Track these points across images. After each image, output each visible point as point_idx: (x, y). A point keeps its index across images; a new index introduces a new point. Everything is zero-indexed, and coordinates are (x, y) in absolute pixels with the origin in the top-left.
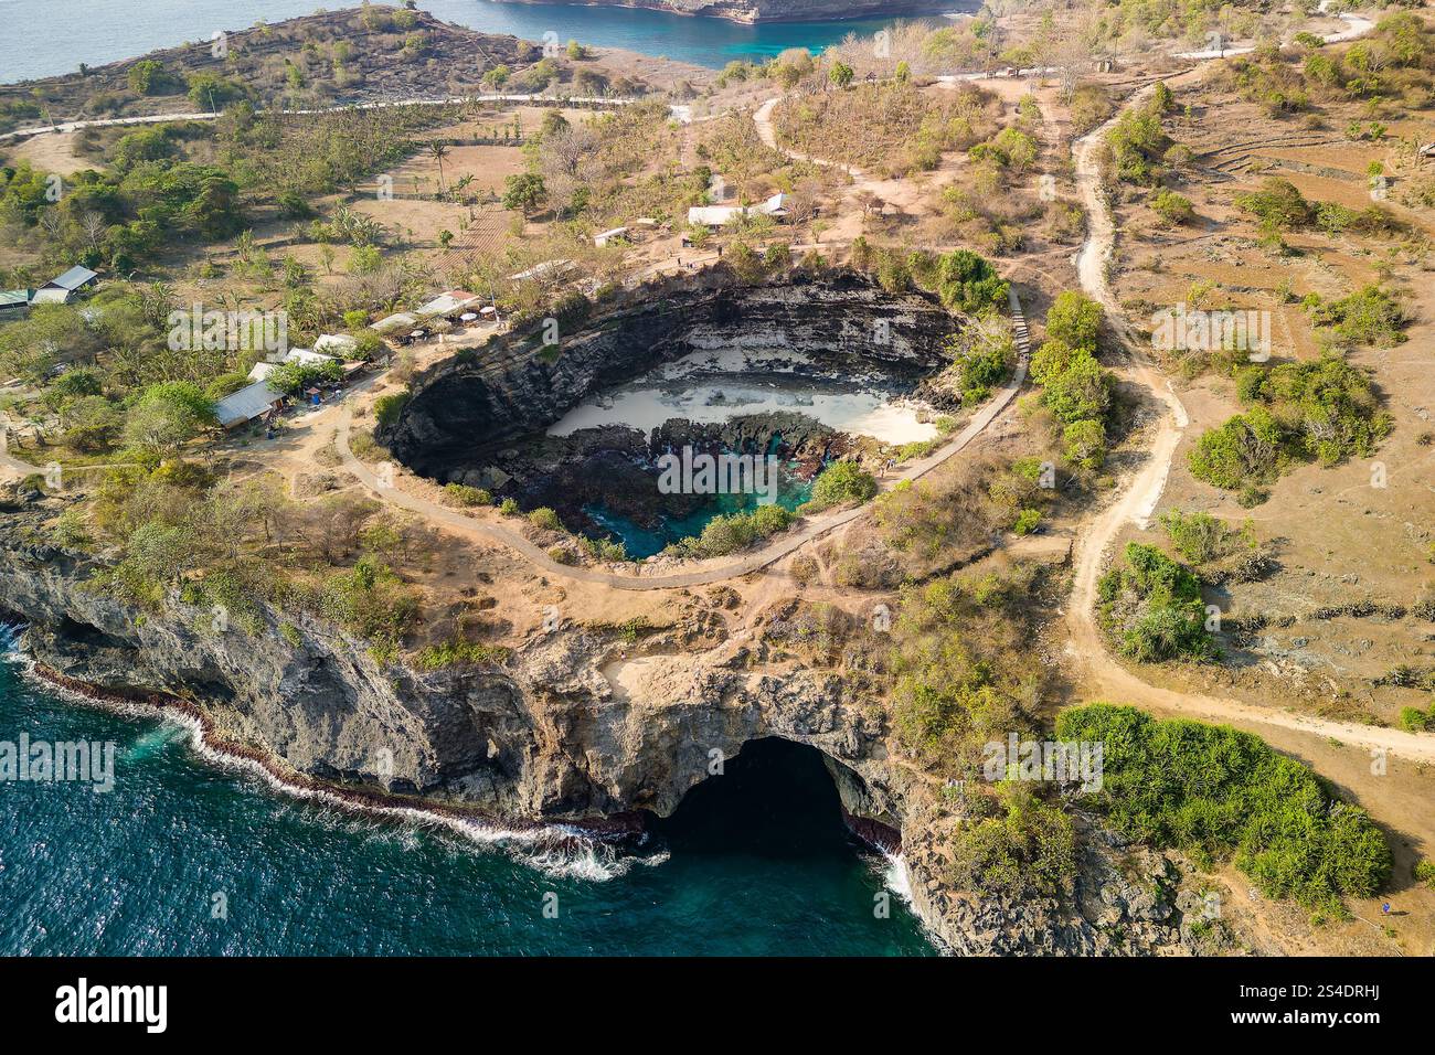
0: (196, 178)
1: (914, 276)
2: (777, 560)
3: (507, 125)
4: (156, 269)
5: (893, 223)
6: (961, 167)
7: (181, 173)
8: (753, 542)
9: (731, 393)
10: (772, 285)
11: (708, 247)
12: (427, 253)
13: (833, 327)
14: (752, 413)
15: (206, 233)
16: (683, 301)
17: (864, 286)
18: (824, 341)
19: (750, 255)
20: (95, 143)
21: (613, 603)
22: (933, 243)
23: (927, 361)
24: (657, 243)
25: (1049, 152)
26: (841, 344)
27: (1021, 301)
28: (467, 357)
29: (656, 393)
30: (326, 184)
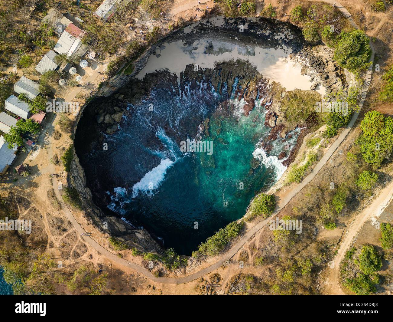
2: (234, 255)
9: (217, 44)
14: (226, 60)
29: (180, 43)
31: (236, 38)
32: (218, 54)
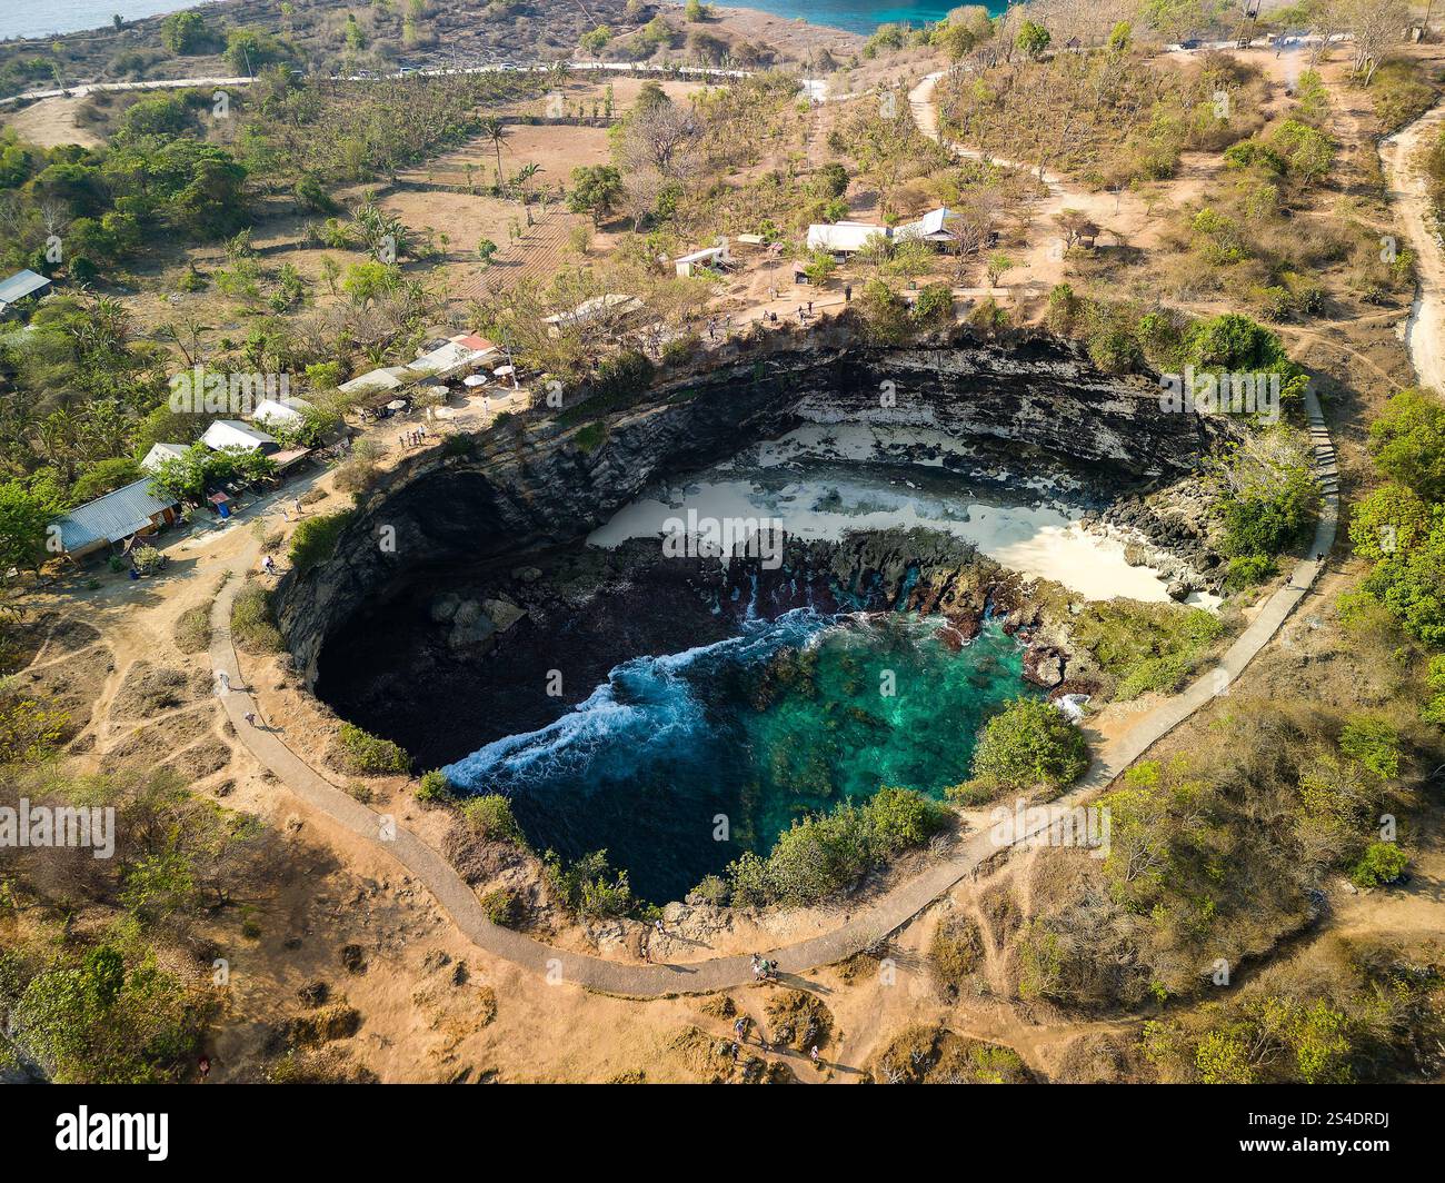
0: (191, 159)
1: (1147, 351)
2: (906, 925)
3: (597, 101)
4: (124, 277)
5: (1113, 260)
6: (1212, 176)
7: (173, 153)
8: (862, 878)
9: (851, 493)
10: (921, 347)
11: (830, 284)
12: (463, 268)
13: (1005, 407)
14: (879, 528)
15: (197, 231)
16: (790, 365)
17: (1062, 355)
18: (991, 423)
19: (892, 303)
20: (102, 110)
21: (583, 1034)
22: (1175, 296)
23: (1146, 467)
24: (760, 274)
25: (1345, 157)
26: (1016, 429)
27: (1322, 402)
28: (461, 446)
29: (745, 486)
30: (361, 170)
31: (910, 484)
32: (856, 514)
